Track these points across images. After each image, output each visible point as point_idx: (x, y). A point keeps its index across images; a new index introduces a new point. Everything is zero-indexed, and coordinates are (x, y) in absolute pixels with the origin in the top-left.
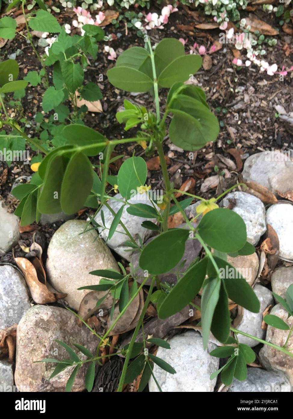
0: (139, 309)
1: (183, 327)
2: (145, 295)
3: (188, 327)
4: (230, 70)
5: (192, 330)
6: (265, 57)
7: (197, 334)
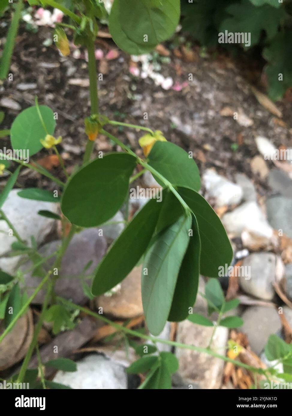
0: (27, 335)
1: (83, 350)
2: (34, 316)
3: (90, 349)
4: (127, 78)
5: (94, 353)
6: (160, 72)
7: (100, 357)
